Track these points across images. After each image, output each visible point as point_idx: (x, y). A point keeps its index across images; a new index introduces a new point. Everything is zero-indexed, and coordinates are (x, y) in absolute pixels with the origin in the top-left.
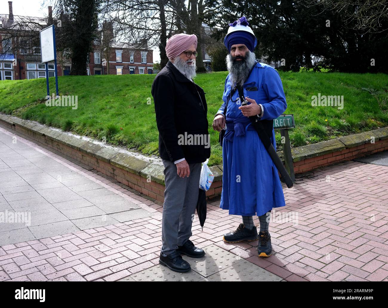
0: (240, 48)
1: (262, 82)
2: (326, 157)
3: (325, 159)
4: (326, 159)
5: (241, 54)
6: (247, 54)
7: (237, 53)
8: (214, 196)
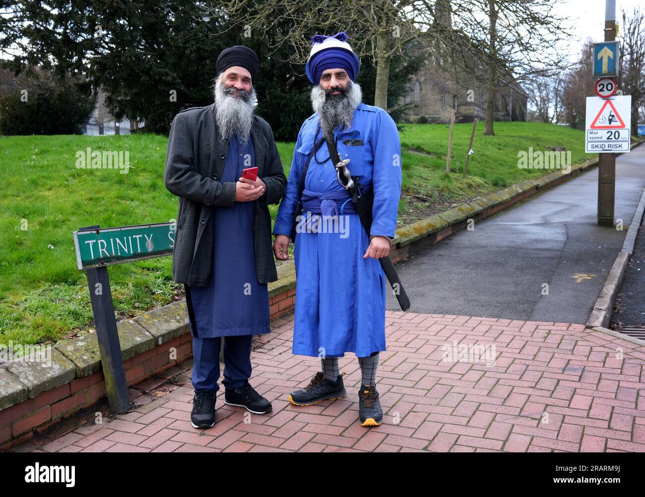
0: (339, 76)
1: (370, 134)
2: (278, 300)
3: (275, 303)
4: (277, 304)
5: (340, 84)
6: (349, 87)
7: (334, 82)
8: (51, 424)
